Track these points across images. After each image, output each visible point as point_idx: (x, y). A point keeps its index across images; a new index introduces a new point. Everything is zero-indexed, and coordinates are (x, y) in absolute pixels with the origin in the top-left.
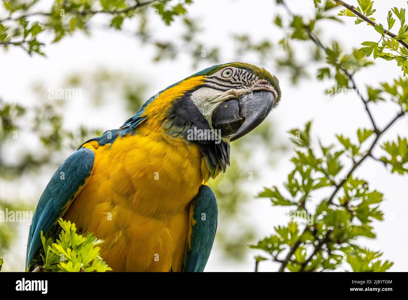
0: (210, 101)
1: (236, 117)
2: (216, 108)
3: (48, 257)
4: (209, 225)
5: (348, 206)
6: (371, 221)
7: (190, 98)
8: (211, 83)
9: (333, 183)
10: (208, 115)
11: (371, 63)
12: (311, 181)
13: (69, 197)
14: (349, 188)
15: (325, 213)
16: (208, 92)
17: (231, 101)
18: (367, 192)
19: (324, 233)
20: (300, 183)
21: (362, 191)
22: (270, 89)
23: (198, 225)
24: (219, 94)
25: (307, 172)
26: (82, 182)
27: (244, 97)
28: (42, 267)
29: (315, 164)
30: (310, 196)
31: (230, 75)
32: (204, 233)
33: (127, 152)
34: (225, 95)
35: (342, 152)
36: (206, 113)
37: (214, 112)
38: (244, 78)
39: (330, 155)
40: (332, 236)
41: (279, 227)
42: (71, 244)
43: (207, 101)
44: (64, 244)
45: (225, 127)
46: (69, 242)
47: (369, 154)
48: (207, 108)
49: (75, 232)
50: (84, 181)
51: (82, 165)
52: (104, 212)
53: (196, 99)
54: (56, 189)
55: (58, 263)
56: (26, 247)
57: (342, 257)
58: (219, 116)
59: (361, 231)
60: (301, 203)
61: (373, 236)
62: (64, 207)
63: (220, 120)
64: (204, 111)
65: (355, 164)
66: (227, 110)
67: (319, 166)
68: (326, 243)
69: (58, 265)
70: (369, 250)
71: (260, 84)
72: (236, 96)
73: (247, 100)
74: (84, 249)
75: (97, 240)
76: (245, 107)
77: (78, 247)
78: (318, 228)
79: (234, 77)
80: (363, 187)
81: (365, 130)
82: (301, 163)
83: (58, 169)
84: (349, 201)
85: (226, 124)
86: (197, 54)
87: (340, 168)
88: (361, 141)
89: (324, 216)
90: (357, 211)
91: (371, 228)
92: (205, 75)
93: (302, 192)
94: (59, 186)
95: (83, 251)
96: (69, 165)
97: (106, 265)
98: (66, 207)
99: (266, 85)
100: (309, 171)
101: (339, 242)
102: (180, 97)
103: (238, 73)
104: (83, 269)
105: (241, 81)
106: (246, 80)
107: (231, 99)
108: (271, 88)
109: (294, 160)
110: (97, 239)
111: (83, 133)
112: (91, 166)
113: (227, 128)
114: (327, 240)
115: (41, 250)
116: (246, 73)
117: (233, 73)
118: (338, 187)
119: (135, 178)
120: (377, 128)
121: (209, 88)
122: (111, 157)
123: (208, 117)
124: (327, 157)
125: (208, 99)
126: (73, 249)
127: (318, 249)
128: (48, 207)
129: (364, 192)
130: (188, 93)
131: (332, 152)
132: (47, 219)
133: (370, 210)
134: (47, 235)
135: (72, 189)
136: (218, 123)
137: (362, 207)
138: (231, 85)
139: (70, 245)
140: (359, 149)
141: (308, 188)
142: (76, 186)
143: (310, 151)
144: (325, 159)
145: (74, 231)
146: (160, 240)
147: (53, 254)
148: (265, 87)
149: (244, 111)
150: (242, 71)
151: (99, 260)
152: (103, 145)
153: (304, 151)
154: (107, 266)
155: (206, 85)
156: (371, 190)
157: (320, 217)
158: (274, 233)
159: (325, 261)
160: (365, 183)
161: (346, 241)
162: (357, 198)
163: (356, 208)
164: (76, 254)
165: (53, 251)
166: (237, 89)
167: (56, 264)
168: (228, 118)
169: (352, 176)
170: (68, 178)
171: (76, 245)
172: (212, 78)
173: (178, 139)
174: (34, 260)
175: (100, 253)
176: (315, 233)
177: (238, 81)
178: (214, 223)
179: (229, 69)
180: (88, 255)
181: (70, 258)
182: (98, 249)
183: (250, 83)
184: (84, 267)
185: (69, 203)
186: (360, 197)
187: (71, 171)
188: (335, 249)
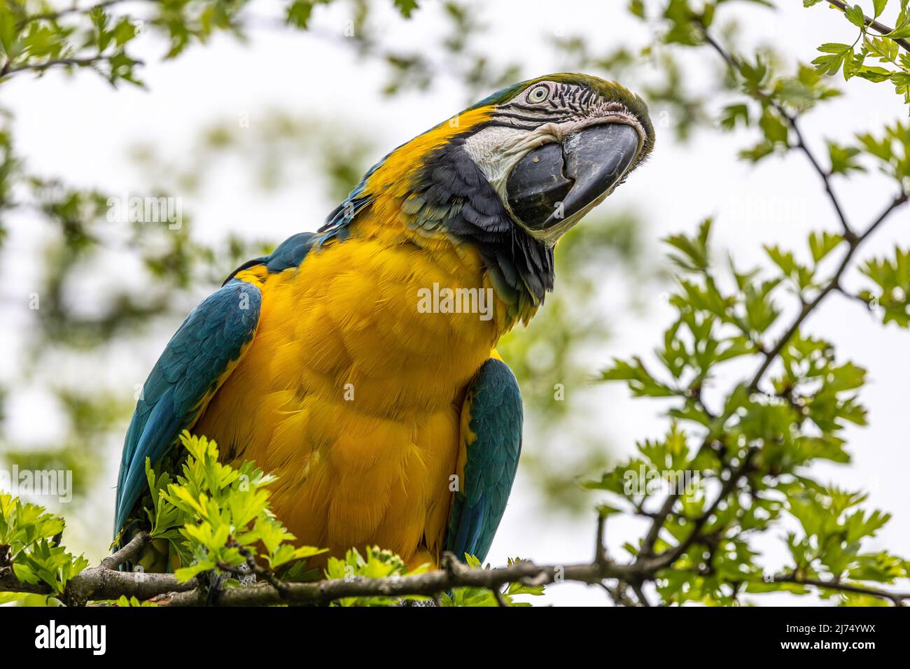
0: (503, 151)
1: (556, 180)
2: (515, 164)
3: (161, 515)
4: (504, 443)
5: (792, 396)
6: (840, 427)
7: (462, 149)
8: (506, 118)
9: (759, 349)
10: (499, 181)
11: (835, 93)
12: (712, 344)
13: (207, 385)
14: (794, 358)
15: (742, 411)
16: (498, 135)
17: (546, 149)
18: (833, 366)
19: (742, 454)
20: (690, 348)
21: (821, 364)
22: (629, 120)
23: (481, 444)
24: (522, 136)
25: (704, 324)
26: (235, 353)
27: (572, 139)
28: (147, 535)
29: (721, 307)
30: (712, 377)
31: (543, 97)
32: (493, 460)
33: (332, 277)
34: (535, 137)
35: (777, 282)
36: (495, 176)
37: (511, 173)
38: (574, 101)
39: (752, 288)
40: (758, 460)
41: (647, 442)
42: (209, 484)
43: (497, 152)
44: (194, 485)
45: (535, 201)
46: (204, 480)
47: (835, 284)
48: (497, 165)
49: (216, 460)
50: (239, 349)
51: (236, 316)
52: (281, 409)
53: (475, 149)
54: (179, 367)
55: (182, 527)
56: (115, 491)
57: (781, 504)
58: (522, 180)
59: (820, 448)
60: (693, 391)
61: (845, 459)
62: (196, 406)
63: (525, 187)
64: (490, 173)
65: (807, 307)
66: (539, 166)
67: (729, 312)
68: (747, 476)
69: (181, 531)
70: (838, 489)
71: (608, 110)
72: (557, 137)
73: (580, 144)
74: (236, 494)
75: (263, 476)
76: (574, 158)
77: (223, 492)
78: (729, 443)
79: (553, 101)
80: (823, 355)
81: (825, 234)
82: (692, 306)
83: (182, 323)
84: (794, 386)
85: (537, 195)
86: (475, 78)
87: (774, 316)
88: (817, 259)
89: (742, 418)
90: (811, 406)
91: (842, 441)
92: (494, 104)
93: (694, 367)
94: (186, 360)
95: (232, 498)
96: (206, 315)
97: (283, 529)
98: (200, 407)
99: (619, 113)
100: (708, 324)
101: (774, 473)
102: (440, 148)
103: (561, 93)
104: (233, 537)
105: (567, 108)
106: (576, 105)
107: (546, 144)
108: (631, 119)
109: (676, 301)
110: (262, 473)
111: (236, 249)
112: (254, 318)
113: (539, 204)
114: (748, 468)
115: (144, 499)
116: (577, 91)
117: (550, 93)
118: (770, 357)
119: (350, 331)
120: (851, 230)
121: (501, 128)
122: (298, 295)
123: (499, 185)
124: (747, 294)
125: (498, 148)
126: (212, 496)
127: (729, 489)
128: (161, 406)
129: (826, 367)
130: (458, 140)
131: (757, 283)
132: (160, 430)
133: (840, 404)
134: (158, 465)
135: (214, 367)
136: (520, 195)
137: (821, 397)
138: (546, 117)
139: (205, 487)
140: (813, 274)
141: (706, 359)
142: (221, 360)
143: (710, 281)
144: (741, 297)
145: (214, 458)
146: (401, 472)
147: (172, 507)
148: (617, 116)
149: (574, 165)
150: (570, 89)
151: (268, 519)
152: (278, 271)
153: (698, 280)
154: (285, 530)
155: (496, 121)
156: (841, 361)
157: (733, 421)
158: (636, 454)
159: (745, 512)
160: (827, 347)
161: (788, 470)
162: (810, 378)
163: (810, 401)
164: (219, 505)
165: (171, 499)
166: (559, 123)
167: (176, 528)
168: (541, 183)
169: (799, 333)
170: (204, 344)
171: (219, 487)
172: (508, 107)
173: (436, 236)
174: (130, 520)
175: (269, 503)
176: (722, 454)
177: (560, 108)
178: (516, 440)
179: (542, 86)
180: (244, 507)
181: (206, 514)
182: (265, 495)
183: (585, 109)
184: (235, 533)
185: (206, 398)
186: (818, 377)
187: (212, 329)
188: (765, 487)
